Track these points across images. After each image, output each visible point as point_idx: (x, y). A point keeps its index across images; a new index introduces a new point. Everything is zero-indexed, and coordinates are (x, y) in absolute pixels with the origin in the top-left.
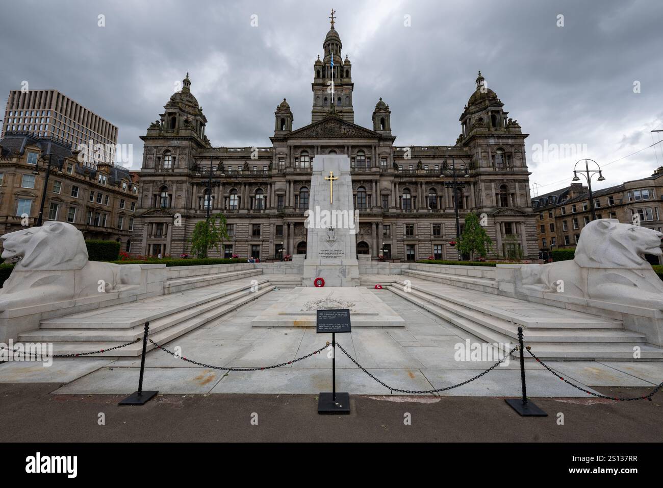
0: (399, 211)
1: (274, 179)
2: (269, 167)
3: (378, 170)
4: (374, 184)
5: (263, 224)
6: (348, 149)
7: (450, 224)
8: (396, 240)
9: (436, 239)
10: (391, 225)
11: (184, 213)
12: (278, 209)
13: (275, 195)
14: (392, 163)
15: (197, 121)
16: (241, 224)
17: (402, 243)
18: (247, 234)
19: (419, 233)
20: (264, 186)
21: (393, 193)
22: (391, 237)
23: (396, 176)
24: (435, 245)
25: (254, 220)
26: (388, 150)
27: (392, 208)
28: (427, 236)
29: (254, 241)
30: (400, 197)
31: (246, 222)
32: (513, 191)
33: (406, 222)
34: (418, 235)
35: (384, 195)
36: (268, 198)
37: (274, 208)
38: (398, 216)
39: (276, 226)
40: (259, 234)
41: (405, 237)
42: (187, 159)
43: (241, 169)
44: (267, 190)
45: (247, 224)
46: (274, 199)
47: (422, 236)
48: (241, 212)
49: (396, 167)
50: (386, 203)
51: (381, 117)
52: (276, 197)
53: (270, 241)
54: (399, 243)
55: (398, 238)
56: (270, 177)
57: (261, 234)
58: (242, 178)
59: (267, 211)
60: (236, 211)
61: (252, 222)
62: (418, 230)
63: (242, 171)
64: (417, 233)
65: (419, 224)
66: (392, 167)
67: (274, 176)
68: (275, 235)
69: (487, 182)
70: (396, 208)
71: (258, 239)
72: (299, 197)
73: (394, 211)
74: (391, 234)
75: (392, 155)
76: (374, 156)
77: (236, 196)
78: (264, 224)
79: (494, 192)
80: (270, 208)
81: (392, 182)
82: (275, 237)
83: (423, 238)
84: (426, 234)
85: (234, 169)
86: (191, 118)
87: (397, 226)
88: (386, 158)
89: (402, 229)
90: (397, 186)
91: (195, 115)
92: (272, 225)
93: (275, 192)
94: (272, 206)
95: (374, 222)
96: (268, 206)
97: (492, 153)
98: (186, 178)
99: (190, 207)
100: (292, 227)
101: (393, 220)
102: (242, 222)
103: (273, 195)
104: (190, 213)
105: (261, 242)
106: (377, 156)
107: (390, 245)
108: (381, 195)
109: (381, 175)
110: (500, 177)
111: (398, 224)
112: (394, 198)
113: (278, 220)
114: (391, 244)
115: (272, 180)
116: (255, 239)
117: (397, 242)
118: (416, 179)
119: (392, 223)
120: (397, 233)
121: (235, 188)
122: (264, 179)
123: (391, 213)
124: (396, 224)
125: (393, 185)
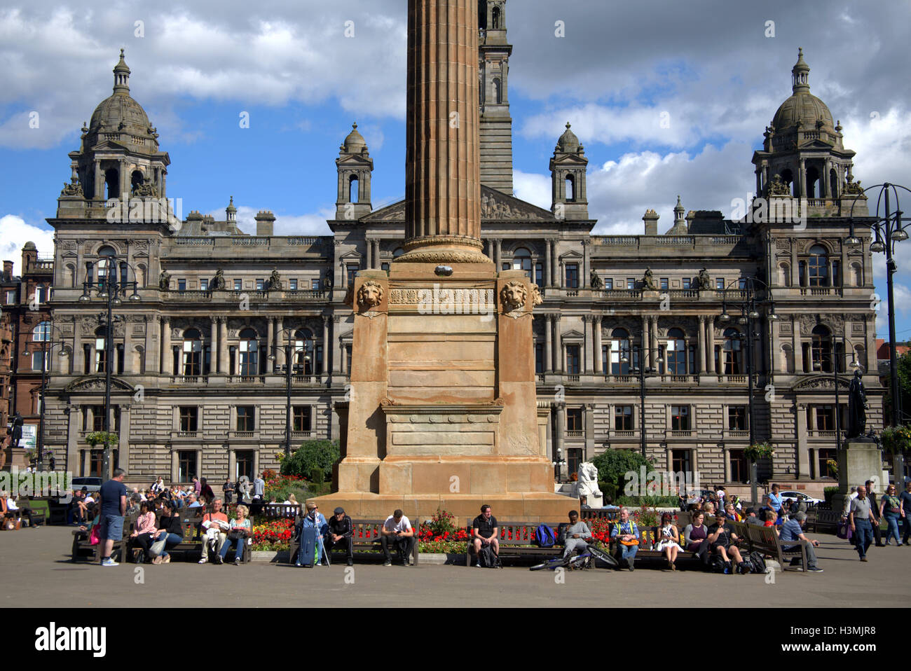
0: (601, 380)
1: (337, 312)
4: (549, 324)
5: (315, 406)
6: (495, 247)
8: (593, 441)
9: (676, 438)
10: (583, 409)
11: (152, 383)
12: (346, 374)
13: (341, 347)
14: (588, 277)
15: (156, 170)
16: (270, 407)
20: (313, 324)
21: (590, 340)
22: (583, 433)
23: (596, 305)
24: (673, 450)
25: (298, 398)
26: (579, 248)
27: (586, 373)
28: (658, 432)
30: (606, 348)
31: (281, 402)
32: (839, 339)
33: (614, 402)
35: (569, 346)
36: (326, 352)
37: (340, 373)
38: (599, 391)
40: (308, 428)
41: (612, 434)
44: (321, 332)
45: (285, 407)
46: (339, 354)
48: (269, 380)
49: (595, 282)
50: (575, 363)
51: (567, 173)
52: (345, 350)
54: (601, 445)
55: (596, 436)
57: (313, 426)
58: (268, 307)
61: (292, 403)
62: (640, 419)
66: (588, 284)
67: (339, 304)
69: (783, 320)
70: (595, 372)
71: (307, 438)
73: (591, 379)
74: (583, 428)
75: (588, 259)
76: (549, 264)
78: (318, 407)
79: (798, 340)
81: (584, 319)
84: (655, 427)
86: (144, 165)
87: (596, 411)
88: (577, 264)
89: (607, 416)
90: (599, 326)
91: (152, 158)
93: (341, 338)
94: (336, 367)
96: (326, 368)
97: (799, 256)
98: (151, 309)
101: (586, 400)
102: (271, 403)
103: (336, 344)
106: (557, 263)
107: (581, 449)
108: (562, 346)
109: (564, 304)
110: (814, 310)
111: (597, 406)
112: (591, 352)
114: (583, 448)
115: (335, 314)
117: (596, 443)
118: (639, 311)
119: (584, 404)
120: (595, 426)
121: (251, 327)
122: (315, 311)
123: (583, 383)
124: (593, 407)
125: (589, 326)
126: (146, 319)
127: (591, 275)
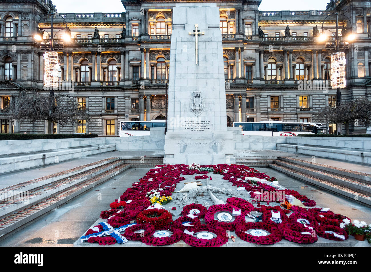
0: (263, 83)
1: (128, 48)
2: (122, 34)
3: (242, 37)
4: (237, 53)
5: (117, 97)
7: (318, 96)
8: (260, 114)
9: (302, 112)
10: (255, 97)
11: (31, 85)
12: (132, 80)
13: (130, 65)
14: (257, 30)
16: (94, 98)
17: (267, 116)
18: (101, 108)
19: (285, 106)
20: (117, 56)
21: (258, 62)
22: (255, 110)
23: (262, 44)
24: (301, 118)
25: (107, 93)
26: (252, 14)
27: (257, 79)
28: (293, 109)
29: (109, 115)
30: (265, 67)
31: (99, 95)
33: (270, 94)
34: (283, 108)
35: (247, 65)
36: (122, 70)
37: (128, 80)
38: (262, 88)
39: (132, 99)
40: (113, 108)
41: (269, 110)
42: (31, 25)
43: (90, 38)
44: (120, 60)
45: (101, 98)
46: (129, 70)
47: (287, 109)
48: (93, 84)
49: (261, 33)
50: (250, 73)
52: (131, 68)
53: (125, 115)
54: (264, 116)
55: (261, 112)
56: (123, 45)
57: (116, 107)
58: (92, 47)
59: (121, 84)
60: (87, 83)
61: (104, 95)
62: (284, 102)
63: (92, 39)
64: (282, 106)
65: (284, 96)
66: (257, 33)
67: (128, 44)
68: (130, 109)
69: (359, 50)
70: (260, 79)
71: (113, 113)
72: (155, 68)
73: (258, 82)
74: (255, 107)
77: (87, 67)
78: (119, 98)
79: (367, 60)
80: (125, 80)
81: (256, 51)
82: (130, 111)
83: (289, 111)
84: (292, 106)
85: (84, 38)
87: (261, 99)
89: (266, 101)
90: (262, 55)
92: (127, 98)
93: (129, 62)
94: (127, 77)
95: (237, 94)
96: (122, 77)
98: (30, 47)
99: (38, 79)
100: (149, 100)
101: (257, 92)
102: (94, 95)
103: (127, 65)
104: (38, 86)
105: (116, 117)
106: (241, 21)
107: (253, 119)
108: (244, 65)
109: (245, 43)
111: (262, 96)
112: (258, 69)
113: (134, 92)
114: (255, 117)
115: (126, 49)
116: (109, 113)
117: (261, 115)
118: (283, 47)
119: (255, 95)
120: (261, 107)
121: (86, 58)
122: (117, 48)
123: (255, 84)
124: (260, 96)
125: (258, 54)
126: (28, 52)
127: (259, 30)
